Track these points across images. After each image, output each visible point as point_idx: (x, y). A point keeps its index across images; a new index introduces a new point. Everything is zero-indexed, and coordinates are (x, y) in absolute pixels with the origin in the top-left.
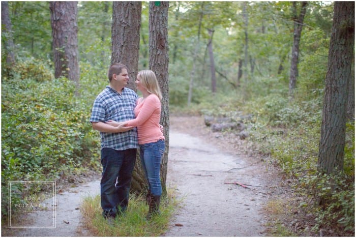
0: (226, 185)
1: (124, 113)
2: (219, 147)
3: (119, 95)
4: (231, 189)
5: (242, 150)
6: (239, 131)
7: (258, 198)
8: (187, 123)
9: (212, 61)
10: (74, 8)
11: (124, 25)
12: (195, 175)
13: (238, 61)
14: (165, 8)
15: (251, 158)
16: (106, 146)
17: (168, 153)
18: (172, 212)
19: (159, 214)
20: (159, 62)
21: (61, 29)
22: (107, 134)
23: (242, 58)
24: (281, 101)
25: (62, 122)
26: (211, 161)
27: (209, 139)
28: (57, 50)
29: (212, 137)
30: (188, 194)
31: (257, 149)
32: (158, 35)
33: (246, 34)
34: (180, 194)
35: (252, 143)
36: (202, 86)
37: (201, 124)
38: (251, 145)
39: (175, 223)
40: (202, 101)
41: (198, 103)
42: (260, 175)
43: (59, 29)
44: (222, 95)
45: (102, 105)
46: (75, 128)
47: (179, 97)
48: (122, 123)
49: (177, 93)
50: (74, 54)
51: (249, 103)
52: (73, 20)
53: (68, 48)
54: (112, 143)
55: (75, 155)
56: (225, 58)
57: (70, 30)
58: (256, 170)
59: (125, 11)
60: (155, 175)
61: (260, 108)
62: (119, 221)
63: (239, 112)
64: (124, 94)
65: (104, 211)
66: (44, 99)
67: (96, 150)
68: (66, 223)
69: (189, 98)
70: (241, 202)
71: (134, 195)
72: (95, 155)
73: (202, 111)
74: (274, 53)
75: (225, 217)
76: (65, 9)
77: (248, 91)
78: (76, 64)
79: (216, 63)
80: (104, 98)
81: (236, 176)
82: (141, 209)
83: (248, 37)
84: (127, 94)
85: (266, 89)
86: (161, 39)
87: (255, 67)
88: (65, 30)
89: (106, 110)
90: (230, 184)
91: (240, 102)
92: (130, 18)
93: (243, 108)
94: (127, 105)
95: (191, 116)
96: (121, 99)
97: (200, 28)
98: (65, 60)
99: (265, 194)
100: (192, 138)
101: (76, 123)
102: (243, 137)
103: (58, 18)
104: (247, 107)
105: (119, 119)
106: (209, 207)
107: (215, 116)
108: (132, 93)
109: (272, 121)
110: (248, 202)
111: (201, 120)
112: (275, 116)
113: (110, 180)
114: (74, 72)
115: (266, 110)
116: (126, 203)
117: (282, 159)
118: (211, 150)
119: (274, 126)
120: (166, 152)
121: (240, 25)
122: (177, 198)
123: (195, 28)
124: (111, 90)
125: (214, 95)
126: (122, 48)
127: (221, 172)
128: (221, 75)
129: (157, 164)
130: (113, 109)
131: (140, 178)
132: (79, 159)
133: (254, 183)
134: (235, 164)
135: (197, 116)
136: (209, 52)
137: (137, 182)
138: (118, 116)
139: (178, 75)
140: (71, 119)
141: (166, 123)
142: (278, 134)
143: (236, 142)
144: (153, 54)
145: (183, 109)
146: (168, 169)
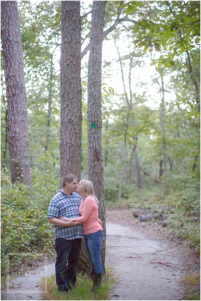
0: (152, 264)
1: (73, 211)
2: (145, 234)
3: (69, 197)
4: (156, 267)
5: (164, 236)
6: (161, 220)
7: (177, 273)
8: (119, 215)
9: (137, 162)
10: (25, 127)
11: (69, 145)
12: (127, 257)
13: (159, 161)
14: (99, 130)
15: (171, 242)
16: (59, 236)
17: (105, 240)
18: (110, 286)
19: (101, 287)
20: (96, 171)
21: (16, 144)
22: (60, 227)
23: (162, 159)
24: (194, 195)
25: (21, 218)
26: (139, 246)
27: (138, 228)
28: (13, 161)
29: (140, 226)
30: (123, 272)
31: (176, 235)
32: (94, 150)
33: (164, 140)
34: (116, 272)
35: (172, 230)
36: (130, 184)
37: (131, 216)
38: (171, 232)
39: (114, 294)
40: (130, 197)
41: (127, 198)
42: (179, 256)
43: (14, 144)
44: (146, 191)
45: (56, 205)
46: (30, 223)
47: (111, 194)
48: (71, 219)
49: (109, 191)
50: (27, 164)
51: (168, 197)
52: (25, 136)
53: (21, 158)
54: (64, 234)
55: (31, 244)
56: (148, 159)
57: (23, 144)
58: (175, 251)
59: (70, 134)
60: (96, 258)
61: (178, 200)
62: (71, 294)
63: (161, 205)
64: (73, 197)
65: (59, 287)
66: (5, 201)
67: (48, 240)
68: (30, 297)
69: (120, 195)
70: (164, 277)
71: (80, 274)
72: (47, 244)
73: (131, 205)
74: (188, 154)
75: (152, 288)
76: (18, 128)
77: (168, 187)
78: (29, 171)
79: (141, 164)
80: (58, 199)
81: (160, 257)
82: (87, 284)
83: (166, 141)
84: (75, 197)
85: (183, 184)
86: (97, 153)
87: (173, 166)
88: (19, 145)
89: (59, 209)
90: (155, 263)
91: (161, 196)
92: (73, 139)
93: (164, 201)
94: (75, 206)
95: (122, 209)
96: (70, 201)
97: (126, 136)
98: (20, 168)
99: (183, 270)
100: (123, 228)
101: (31, 218)
102: (165, 225)
103: (13, 135)
104: (167, 200)
105: (69, 216)
106: (139, 282)
107: (141, 208)
108: (77, 196)
109: (188, 211)
110: (170, 277)
111: (130, 212)
112: (190, 207)
113: (62, 263)
114: (27, 178)
115: (182, 202)
116: (75, 280)
117: (195, 241)
118: (139, 236)
119: (189, 216)
120: (104, 239)
121: (158, 132)
122: (113, 275)
123: (122, 137)
124: (63, 193)
125: (140, 191)
126: (68, 162)
127: (147, 254)
128: (145, 174)
129: (98, 249)
130: (65, 208)
131: (85, 260)
132: (34, 248)
133: (174, 261)
134: (159, 247)
135: (127, 209)
136: (134, 155)
137: (83, 264)
138: (68, 214)
139: (110, 176)
140: (27, 216)
141: (103, 217)
142: (192, 222)
143: (159, 230)
144: (91, 165)
145: (115, 204)
146: (106, 253)
